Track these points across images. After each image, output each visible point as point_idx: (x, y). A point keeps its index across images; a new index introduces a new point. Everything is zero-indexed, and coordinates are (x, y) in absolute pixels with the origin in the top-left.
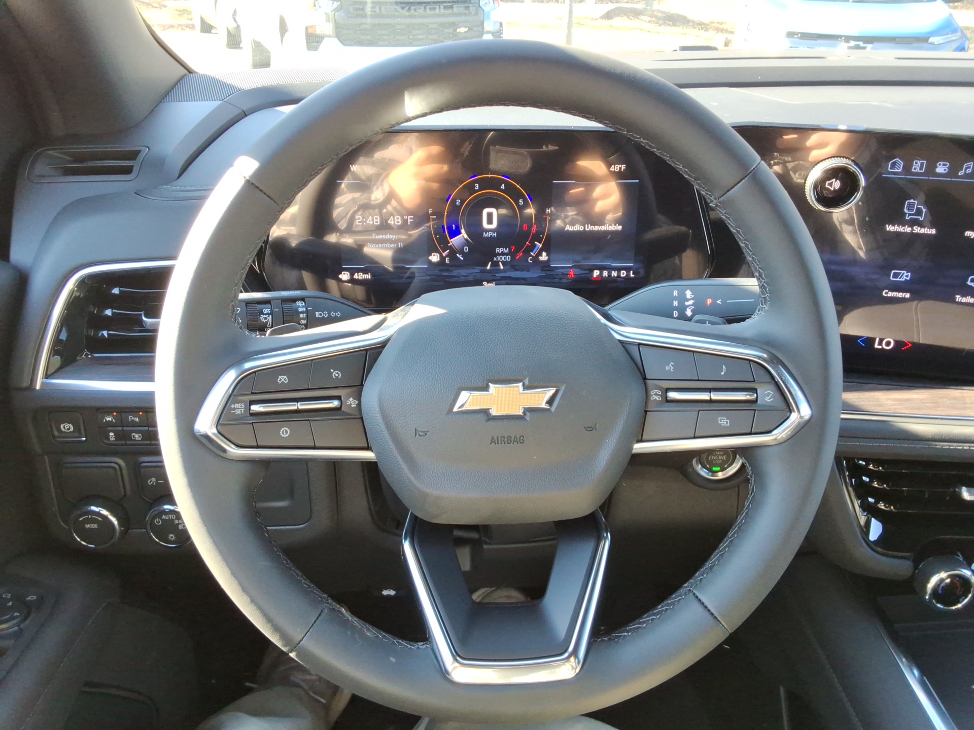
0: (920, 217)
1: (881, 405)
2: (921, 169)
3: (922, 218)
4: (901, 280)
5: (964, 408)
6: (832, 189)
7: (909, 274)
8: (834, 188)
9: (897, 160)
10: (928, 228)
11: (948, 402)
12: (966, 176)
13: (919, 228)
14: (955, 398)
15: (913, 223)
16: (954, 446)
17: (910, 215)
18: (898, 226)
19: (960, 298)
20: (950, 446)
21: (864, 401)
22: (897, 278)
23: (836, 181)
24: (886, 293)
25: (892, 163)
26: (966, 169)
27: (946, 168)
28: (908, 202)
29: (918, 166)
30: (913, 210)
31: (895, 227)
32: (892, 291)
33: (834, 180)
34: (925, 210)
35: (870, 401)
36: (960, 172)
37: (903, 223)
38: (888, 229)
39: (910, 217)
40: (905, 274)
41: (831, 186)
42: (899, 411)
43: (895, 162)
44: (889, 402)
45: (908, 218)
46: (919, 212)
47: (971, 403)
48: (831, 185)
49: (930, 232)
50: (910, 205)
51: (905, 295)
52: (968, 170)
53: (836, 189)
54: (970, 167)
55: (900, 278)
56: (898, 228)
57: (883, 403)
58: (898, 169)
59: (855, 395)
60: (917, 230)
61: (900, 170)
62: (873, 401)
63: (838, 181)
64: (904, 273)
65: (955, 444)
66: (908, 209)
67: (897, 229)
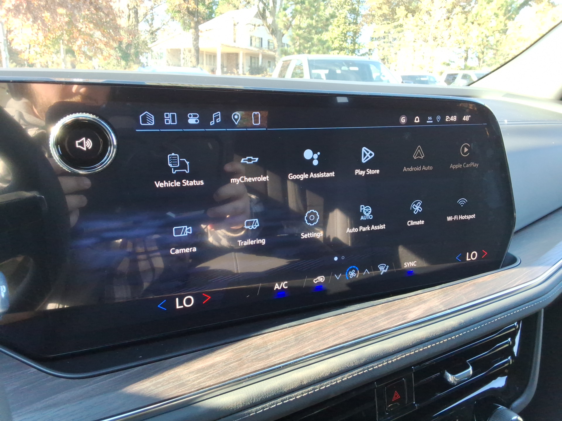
0: (185, 170)
1: (183, 385)
2: (173, 121)
3: (187, 171)
4: (184, 235)
5: (268, 357)
6: (85, 149)
7: (191, 228)
8: (87, 148)
9: (147, 113)
10: (196, 180)
11: (252, 354)
12: (216, 125)
13: (188, 182)
14: (257, 348)
15: (180, 177)
16: (267, 406)
17: (175, 169)
18: (167, 181)
19: (242, 243)
20: (263, 408)
21: (163, 386)
22: (180, 234)
23: (86, 140)
24: (174, 251)
25: (142, 117)
26: (216, 118)
27: (196, 119)
28: (170, 156)
29: (170, 119)
30: (177, 163)
31: (163, 183)
32: (179, 247)
33: (84, 139)
34: (188, 162)
35: (169, 383)
36: (211, 122)
37: (171, 178)
38: (157, 186)
39: (176, 171)
40: (187, 229)
41: (83, 146)
42: (203, 385)
43: (145, 116)
44: (192, 377)
45: (175, 173)
46: (183, 165)
47: (273, 348)
48: (81, 144)
49: (199, 184)
50: (172, 158)
51: (192, 249)
52: (217, 120)
53: (89, 148)
54: (219, 116)
55: (183, 234)
56: (167, 183)
57: (184, 381)
58: (151, 123)
59: (152, 381)
60: (187, 183)
61: (153, 124)
62: (174, 382)
63: (88, 139)
64: (185, 228)
65: (267, 404)
66: (172, 163)
67: (166, 185)
